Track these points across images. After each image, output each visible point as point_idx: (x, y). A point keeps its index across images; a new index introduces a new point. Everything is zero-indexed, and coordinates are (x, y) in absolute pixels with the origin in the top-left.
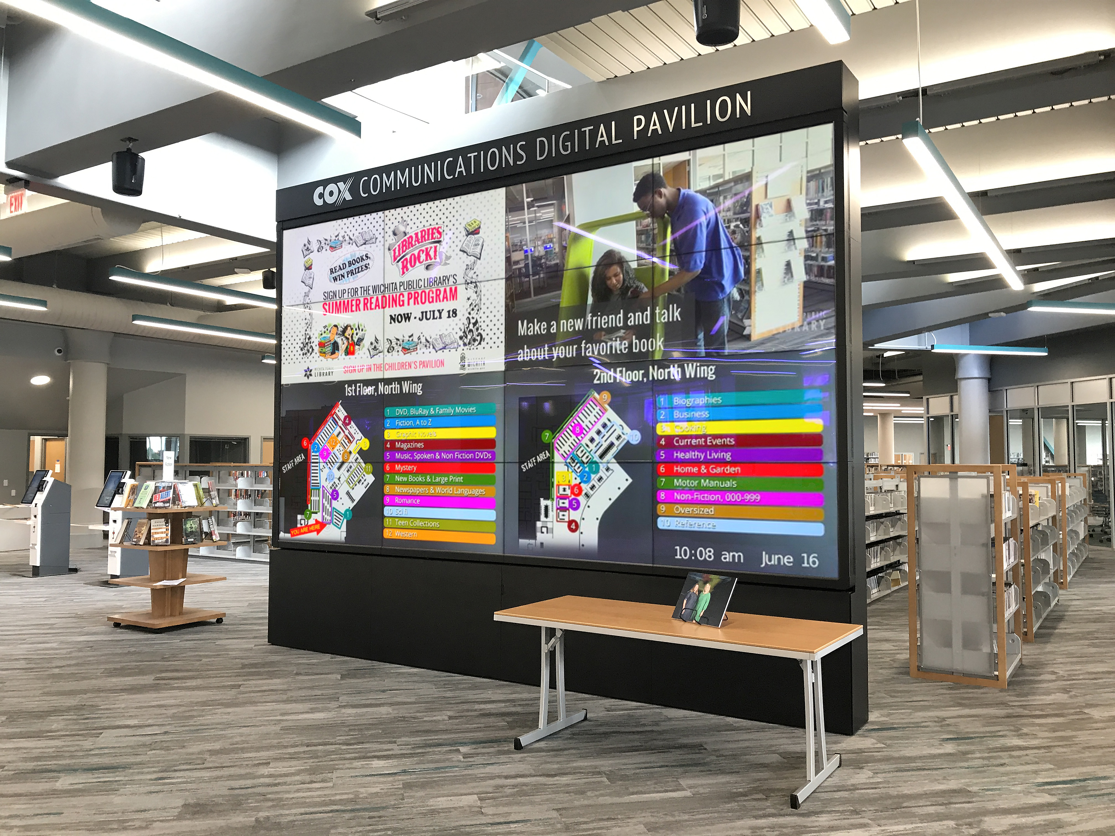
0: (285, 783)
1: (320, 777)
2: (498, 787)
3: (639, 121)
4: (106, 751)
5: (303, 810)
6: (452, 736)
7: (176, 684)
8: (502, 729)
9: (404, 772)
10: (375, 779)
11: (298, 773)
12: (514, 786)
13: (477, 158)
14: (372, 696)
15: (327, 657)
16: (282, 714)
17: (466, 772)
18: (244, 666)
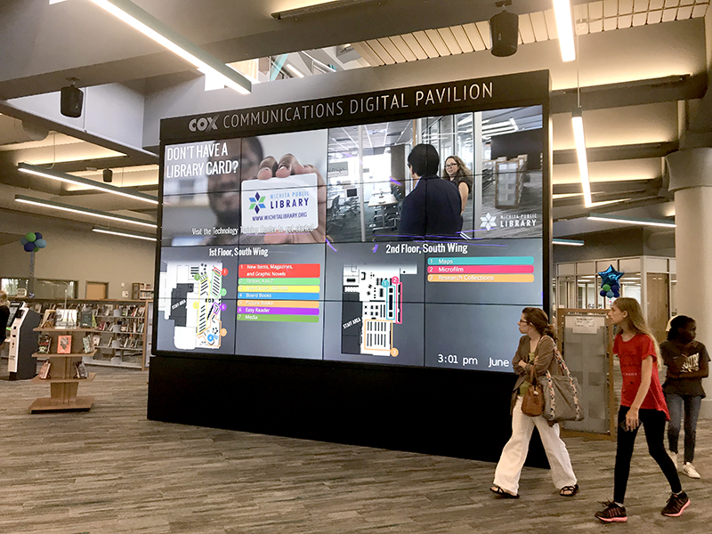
0: (227, 508)
1: (247, 503)
2: (364, 505)
3: (420, 95)
4: (89, 491)
5: (252, 524)
6: (313, 475)
7: (104, 446)
8: (340, 470)
9: (299, 498)
10: (283, 503)
11: (231, 501)
12: (375, 505)
13: (309, 109)
14: (241, 452)
15: (194, 428)
16: (193, 465)
17: (337, 497)
18: (141, 435)
